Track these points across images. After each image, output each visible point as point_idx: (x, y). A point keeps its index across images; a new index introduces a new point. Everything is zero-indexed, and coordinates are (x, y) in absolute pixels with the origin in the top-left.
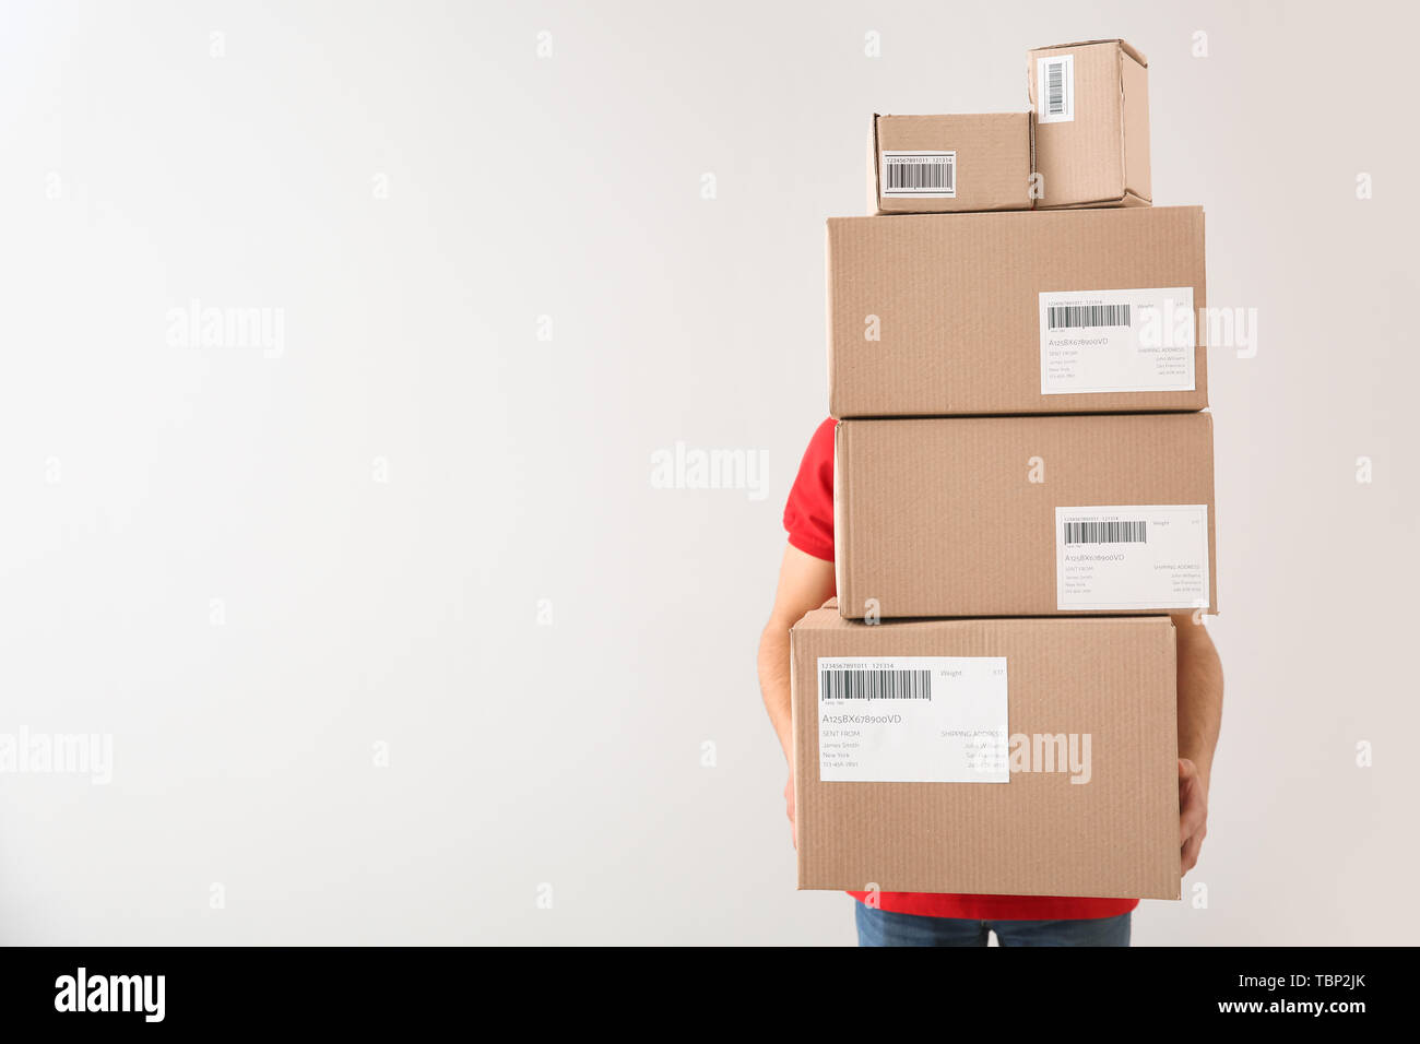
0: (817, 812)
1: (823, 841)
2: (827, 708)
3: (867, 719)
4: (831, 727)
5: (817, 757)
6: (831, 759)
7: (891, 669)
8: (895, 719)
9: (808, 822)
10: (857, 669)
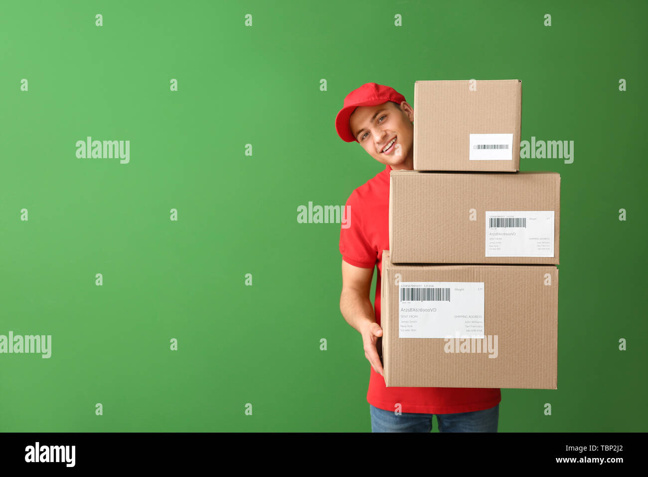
0: (397, 351)
1: (399, 365)
2: (403, 305)
3: (421, 310)
4: (405, 313)
5: (398, 327)
6: (404, 328)
7: (432, 288)
8: (434, 310)
9: (393, 356)
10: (417, 288)
